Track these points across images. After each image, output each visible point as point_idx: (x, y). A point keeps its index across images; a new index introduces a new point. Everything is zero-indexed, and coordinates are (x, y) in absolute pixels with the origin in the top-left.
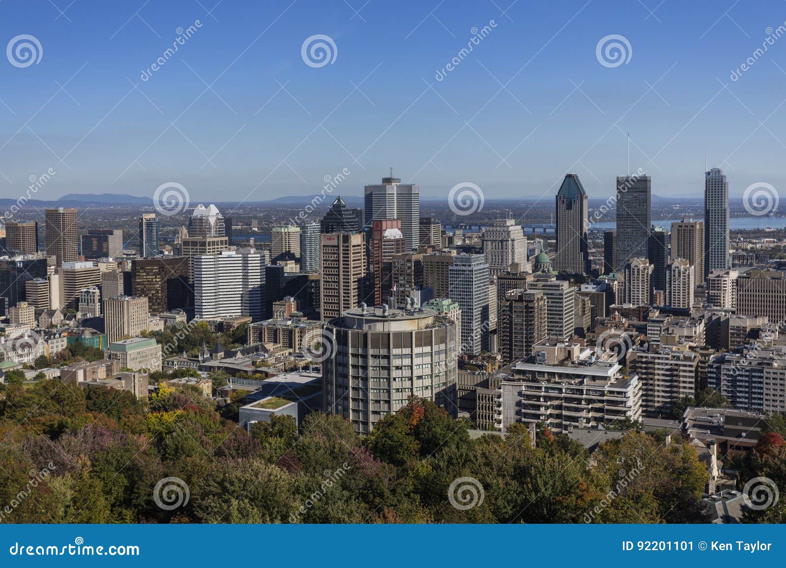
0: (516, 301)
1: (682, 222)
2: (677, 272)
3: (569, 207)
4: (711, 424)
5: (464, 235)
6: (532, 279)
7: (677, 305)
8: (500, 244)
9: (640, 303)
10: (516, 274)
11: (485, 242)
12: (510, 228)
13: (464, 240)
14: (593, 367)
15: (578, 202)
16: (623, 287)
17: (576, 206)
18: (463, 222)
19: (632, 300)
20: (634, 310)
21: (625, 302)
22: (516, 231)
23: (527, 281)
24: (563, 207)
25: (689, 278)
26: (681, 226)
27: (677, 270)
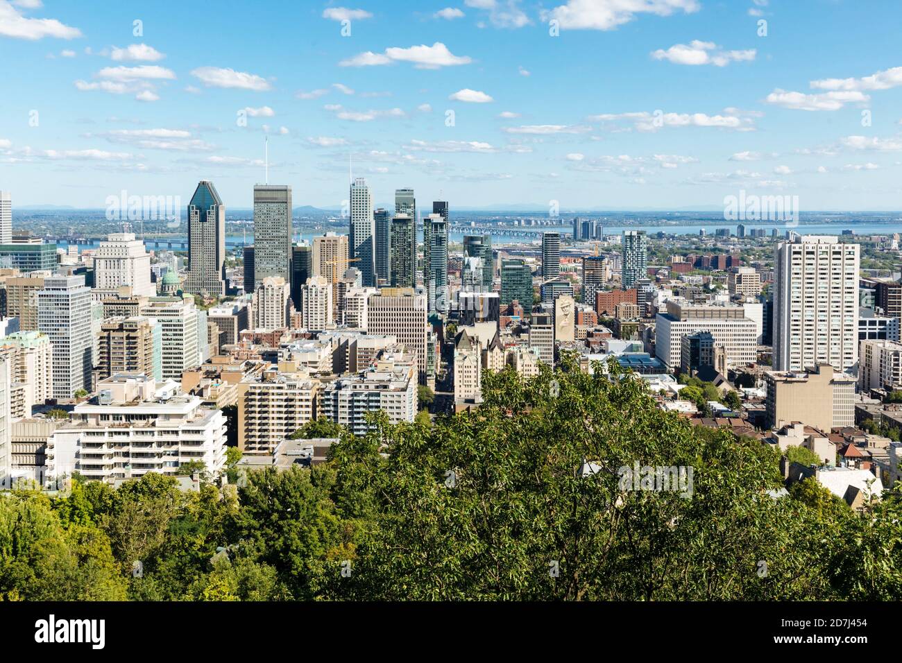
0: (114, 330)
1: (325, 236)
2: (314, 291)
3: (203, 219)
4: (302, 457)
5: (80, 253)
6: (147, 303)
7: (314, 327)
8: (116, 263)
9: (275, 326)
10: (127, 299)
11: (97, 261)
12: (128, 245)
13: (80, 258)
14: (168, 404)
15: (213, 212)
16: (256, 310)
17: (211, 218)
18: (83, 237)
19: (266, 324)
20: (266, 335)
21: (258, 326)
22: (136, 248)
23: (140, 305)
24: (195, 219)
25: (326, 297)
26: (324, 241)
27: (314, 288)
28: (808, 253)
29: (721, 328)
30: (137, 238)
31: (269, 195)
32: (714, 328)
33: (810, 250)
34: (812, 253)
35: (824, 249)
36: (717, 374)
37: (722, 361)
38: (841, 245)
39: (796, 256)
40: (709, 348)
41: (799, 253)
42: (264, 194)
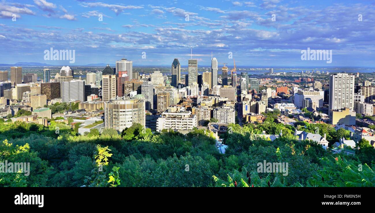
0: (161, 94)
3: (175, 68)
5: (145, 76)
6: (165, 88)
10: (161, 87)
11: (152, 78)
12: (159, 74)
13: (145, 77)
14: (184, 113)
15: (178, 65)
17: (177, 68)
18: (145, 72)
19: (193, 94)
24: (174, 68)
25: (208, 88)
28: (340, 78)
29: (313, 97)
30: (161, 73)
31: (192, 62)
32: (312, 97)
33: (340, 77)
34: (341, 78)
35: (344, 77)
36: (314, 109)
37: (314, 106)
38: (349, 76)
39: (336, 78)
40: (310, 102)
41: (337, 78)
42: (191, 62)
